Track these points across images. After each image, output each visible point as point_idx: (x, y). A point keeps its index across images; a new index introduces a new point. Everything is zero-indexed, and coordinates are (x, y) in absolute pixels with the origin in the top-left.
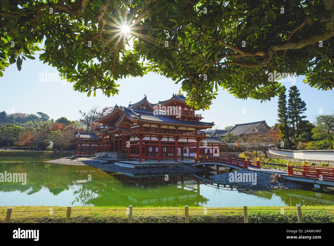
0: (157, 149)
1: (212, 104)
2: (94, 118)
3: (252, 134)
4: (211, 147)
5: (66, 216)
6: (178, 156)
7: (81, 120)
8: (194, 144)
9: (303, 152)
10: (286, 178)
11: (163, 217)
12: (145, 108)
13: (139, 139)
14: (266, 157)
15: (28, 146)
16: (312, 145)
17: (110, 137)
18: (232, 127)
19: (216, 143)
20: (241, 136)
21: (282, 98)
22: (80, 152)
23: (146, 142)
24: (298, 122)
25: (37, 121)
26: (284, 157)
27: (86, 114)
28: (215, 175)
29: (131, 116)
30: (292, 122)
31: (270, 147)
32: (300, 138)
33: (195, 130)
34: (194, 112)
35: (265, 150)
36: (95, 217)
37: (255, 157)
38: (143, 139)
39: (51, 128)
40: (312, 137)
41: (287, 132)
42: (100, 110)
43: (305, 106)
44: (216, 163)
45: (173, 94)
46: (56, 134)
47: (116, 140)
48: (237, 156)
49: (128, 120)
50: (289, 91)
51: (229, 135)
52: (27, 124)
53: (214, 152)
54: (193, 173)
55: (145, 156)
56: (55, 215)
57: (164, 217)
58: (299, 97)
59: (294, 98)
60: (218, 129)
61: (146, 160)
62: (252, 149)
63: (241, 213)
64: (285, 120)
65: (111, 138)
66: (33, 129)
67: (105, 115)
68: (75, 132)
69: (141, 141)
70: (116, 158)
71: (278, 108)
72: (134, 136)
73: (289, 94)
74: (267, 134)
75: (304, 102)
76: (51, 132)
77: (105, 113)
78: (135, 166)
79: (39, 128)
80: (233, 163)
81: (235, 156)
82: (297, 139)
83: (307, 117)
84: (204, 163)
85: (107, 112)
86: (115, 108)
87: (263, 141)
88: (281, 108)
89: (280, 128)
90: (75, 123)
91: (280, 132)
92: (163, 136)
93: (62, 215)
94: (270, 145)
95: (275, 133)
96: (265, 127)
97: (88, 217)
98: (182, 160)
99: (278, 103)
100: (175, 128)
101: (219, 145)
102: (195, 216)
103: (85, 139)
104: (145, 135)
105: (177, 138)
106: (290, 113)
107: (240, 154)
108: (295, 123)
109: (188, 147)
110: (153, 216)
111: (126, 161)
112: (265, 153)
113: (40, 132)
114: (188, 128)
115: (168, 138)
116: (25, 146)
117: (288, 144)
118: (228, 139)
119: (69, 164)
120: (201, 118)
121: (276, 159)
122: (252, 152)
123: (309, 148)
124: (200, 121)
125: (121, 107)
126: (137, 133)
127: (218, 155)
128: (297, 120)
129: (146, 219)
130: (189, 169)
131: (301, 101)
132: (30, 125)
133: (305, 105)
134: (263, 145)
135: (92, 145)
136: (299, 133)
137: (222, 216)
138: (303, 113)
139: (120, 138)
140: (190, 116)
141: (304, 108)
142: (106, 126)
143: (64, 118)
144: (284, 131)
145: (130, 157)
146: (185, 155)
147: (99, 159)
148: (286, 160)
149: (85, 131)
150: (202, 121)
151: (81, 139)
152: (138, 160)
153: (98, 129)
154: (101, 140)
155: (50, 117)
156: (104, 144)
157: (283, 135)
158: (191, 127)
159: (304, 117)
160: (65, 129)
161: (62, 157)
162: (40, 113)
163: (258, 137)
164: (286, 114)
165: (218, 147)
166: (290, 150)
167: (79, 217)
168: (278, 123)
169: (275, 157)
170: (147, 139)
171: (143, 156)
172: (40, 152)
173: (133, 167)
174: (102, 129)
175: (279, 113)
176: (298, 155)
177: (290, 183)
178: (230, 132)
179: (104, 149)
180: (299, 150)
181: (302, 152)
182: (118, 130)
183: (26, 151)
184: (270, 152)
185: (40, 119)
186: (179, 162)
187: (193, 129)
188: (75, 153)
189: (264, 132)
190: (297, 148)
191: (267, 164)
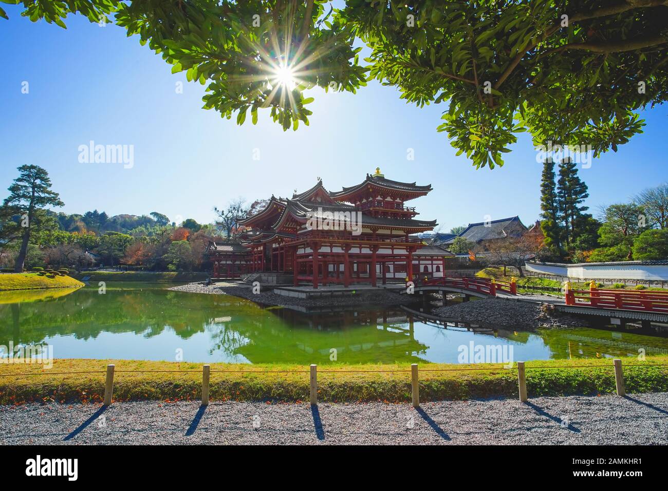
0: (342, 268)
1: (432, 189)
2: (237, 220)
3: (498, 239)
4: (430, 262)
5: (202, 381)
6: (377, 277)
7: (218, 223)
8: (402, 257)
9: (584, 266)
10: (563, 310)
11: (370, 384)
12: (319, 200)
13: (312, 251)
14: (522, 276)
15: (140, 265)
16: (598, 255)
17: (264, 248)
18: (462, 229)
19: (437, 256)
20: (480, 242)
21: (548, 178)
22: (219, 274)
23: (324, 255)
24: (575, 217)
25: (151, 226)
26: (551, 275)
27: (225, 213)
28: (441, 306)
29: (297, 212)
30: (565, 218)
31: (528, 260)
32: (578, 243)
33: (405, 234)
34: (403, 204)
35: (519, 264)
36: (251, 384)
37: (503, 276)
38: (319, 251)
39: (172, 235)
40: (598, 241)
41: (557, 233)
42: (246, 206)
43: (587, 190)
44: (441, 288)
45: (368, 174)
46: (180, 246)
47: (274, 253)
48: (474, 275)
49: (293, 220)
50: (560, 166)
51: (459, 241)
52: (137, 231)
53: (434, 270)
54: (404, 305)
55: (322, 279)
56: (184, 377)
57: (373, 383)
58: (575, 176)
59: (568, 177)
60: (440, 232)
61: (325, 285)
62: (500, 263)
63: (509, 373)
64: (554, 214)
65: (267, 250)
66: (145, 239)
67: (256, 213)
68: (209, 242)
69: (316, 254)
70: (275, 282)
71: (541, 195)
72: (303, 246)
73: (560, 171)
74: (523, 238)
75: (584, 183)
76: (173, 242)
77: (254, 210)
78: (308, 294)
79: (154, 237)
80: (470, 286)
81: (469, 275)
82: (572, 245)
83: (588, 208)
84: (422, 289)
85: (258, 208)
86: (271, 201)
87: (517, 250)
88: (546, 194)
89: (544, 228)
90: (209, 229)
91: (545, 234)
92: (353, 245)
93: (195, 378)
94: (527, 257)
95: (536, 236)
96: (518, 227)
97: (240, 383)
98: (384, 283)
99: (542, 186)
100: (372, 232)
101: (443, 259)
102: (428, 380)
103: (225, 253)
104: (323, 244)
105: (375, 248)
106: (560, 202)
107: (477, 272)
108: (570, 219)
109: (392, 263)
110: (353, 381)
111: (292, 286)
112: (520, 269)
113: (156, 243)
114: (393, 231)
115: (361, 248)
116: (136, 265)
117: (558, 254)
118: (458, 248)
119: (202, 292)
120: (415, 214)
121: (538, 279)
122: (498, 268)
123: (594, 259)
124: (412, 218)
125: (281, 199)
126: (308, 241)
127: (441, 274)
128: (572, 215)
129: (340, 387)
130: (397, 299)
131: (579, 182)
132: (141, 232)
133: (587, 188)
134: (517, 256)
135: (238, 262)
136: (576, 235)
137: (477, 380)
138: (583, 202)
139: (281, 250)
140: (397, 210)
141: (584, 194)
142: (257, 230)
143: (191, 220)
144: (551, 233)
145: (298, 279)
146: (388, 275)
147: (248, 285)
148: (555, 280)
149: (225, 240)
150: (416, 218)
151: (219, 252)
152: (312, 286)
153: (245, 237)
154: (249, 254)
155: (170, 219)
156: (255, 260)
157: (550, 240)
158: (398, 230)
159: (584, 209)
160: (193, 237)
161: (190, 282)
162: (155, 214)
163: (507, 243)
164: (555, 204)
165: (441, 262)
166: (562, 264)
167: (224, 381)
168: (541, 219)
169: (537, 276)
170: (325, 250)
171: (319, 278)
172: (158, 274)
173: (303, 296)
174: (251, 236)
175: (542, 202)
176: (576, 272)
177: (569, 317)
178: (460, 236)
179: (255, 268)
180: (575, 263)
181: (582, 266)
182: (277, 237)
183: (137, 272)
184: (528, 267)
185: (156, 222)
186: (379, 287)
187: (401, 233)
188: (210, 274)
189: (518, 235)
190: (573, 260)
191: (524, 287)
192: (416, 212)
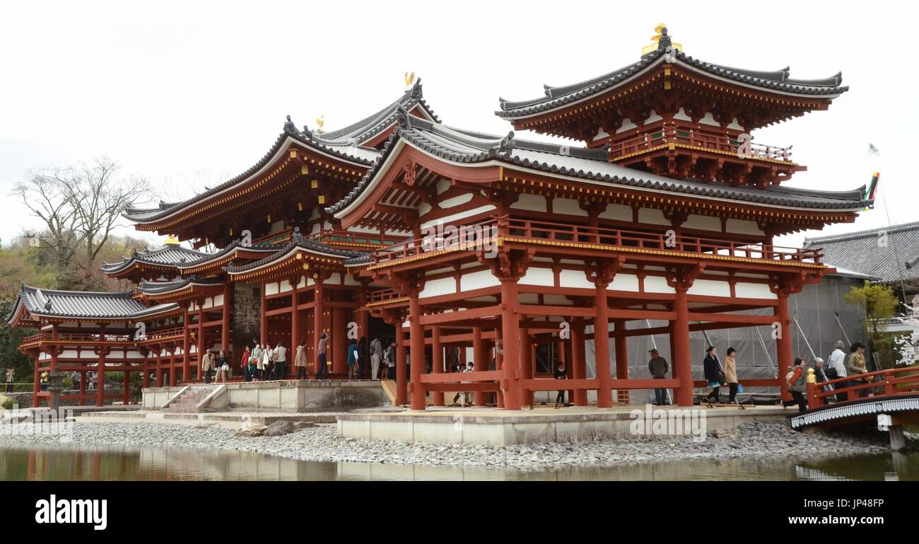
17: (230, 302)
33: (763, 234)
38: (522, 280)
47: (272, 313)
65: (238, 306)
69: (511, 291)
78: (510, 426)
86: (281, 141)
92: (621, 264)
100: (669, 223)
103: (75, 325)
115: (641, 274)
120: (789, 169)
124: (783, 184)
182: (299, 256)
187: (752, 229)
192: (795, 162)
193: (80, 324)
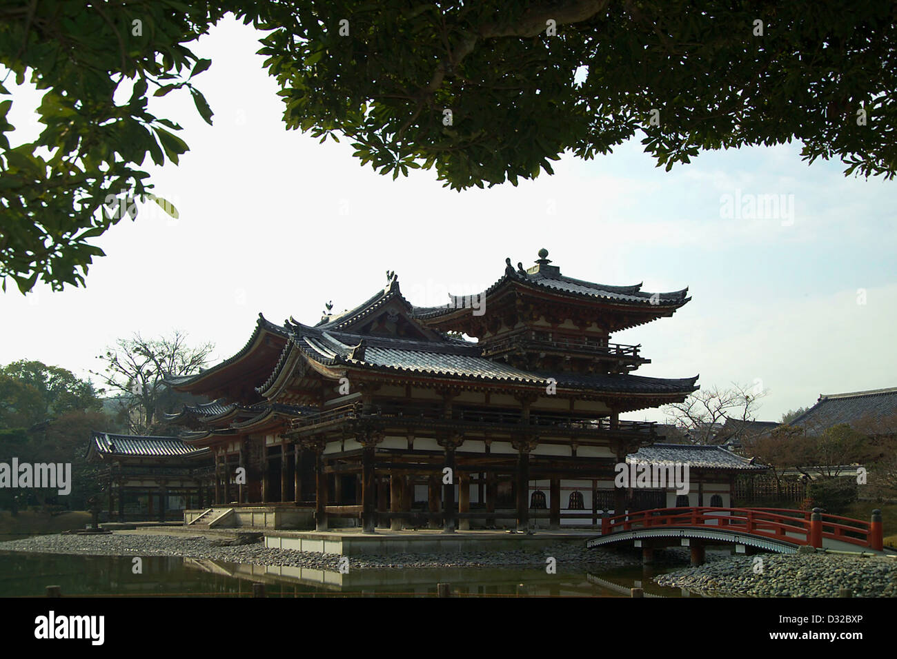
4: (695, 487)
12: (391, 328)
13: (360, 446)
19: (716, 471)
33: (609, 409)
34: (607, 338)
38: (380, 445)
45: (508, 260)
47: (270, 457)
49: (311, 373)
65: (251, 451)
70: (271, 525)
72: (338, 434)
100: (517, 403)
101: (732, 477)
103: (138, 462)
104: (387, 430)
105: (526, 441)
114: (575, 401)
115: (489, 441)
120: (638, 361)
124: (631, 373)
126: (352, 423)
151: (122, 459)
156: (221, 477)
158: (589, 399)
165: (727, 487)
179: (221, 495)
187: (599, 407)
192: (642, 356)
193: (142, 461)
